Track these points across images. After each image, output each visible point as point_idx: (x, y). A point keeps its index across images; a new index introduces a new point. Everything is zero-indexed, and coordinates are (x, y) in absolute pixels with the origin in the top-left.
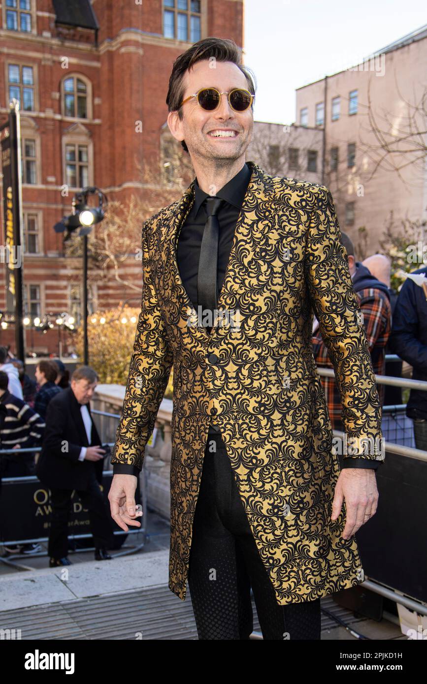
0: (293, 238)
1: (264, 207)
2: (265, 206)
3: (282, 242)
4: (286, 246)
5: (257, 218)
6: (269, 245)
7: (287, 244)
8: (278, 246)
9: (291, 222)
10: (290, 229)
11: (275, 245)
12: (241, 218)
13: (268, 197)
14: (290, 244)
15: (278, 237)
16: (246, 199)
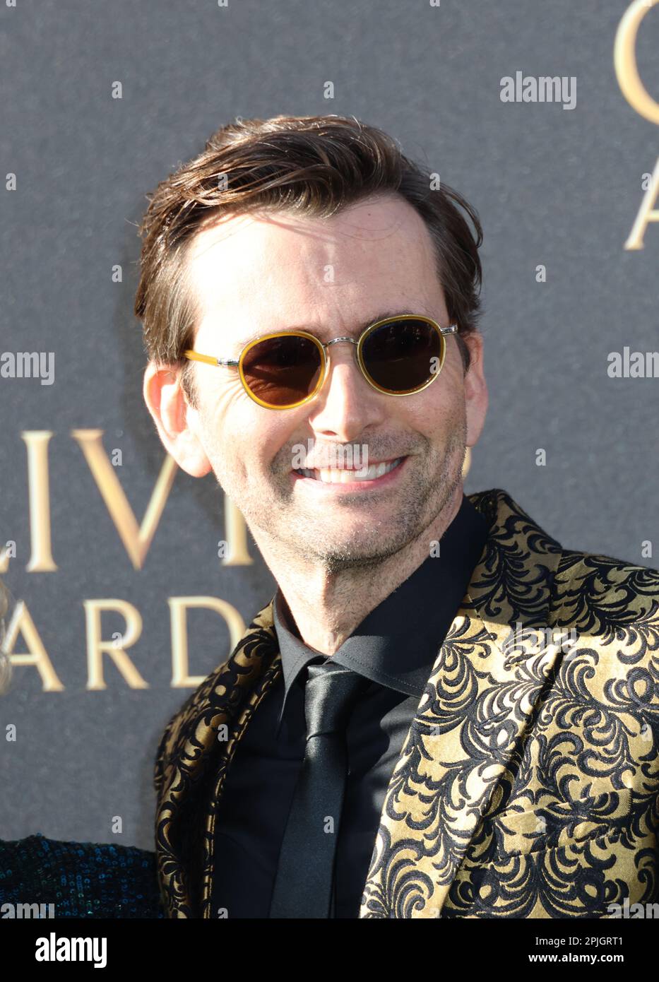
0: (594, 826)
1: (496, 710)
2: (501, 706)
3: (554, 843)
4: (570, 855)
5: (464, 756)
6: (507, 857)
7: (574, 849)
8: (541, 858)
9: (592, 763)
10: (585, 792)
11: (528, 858)
12: (404, 760)
13: (514, 669)
14: (587, 847)
15: (540, 825)
16: (433, 680)
